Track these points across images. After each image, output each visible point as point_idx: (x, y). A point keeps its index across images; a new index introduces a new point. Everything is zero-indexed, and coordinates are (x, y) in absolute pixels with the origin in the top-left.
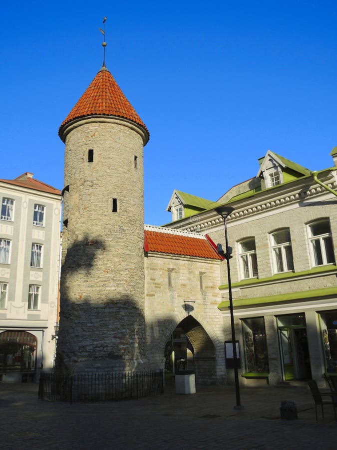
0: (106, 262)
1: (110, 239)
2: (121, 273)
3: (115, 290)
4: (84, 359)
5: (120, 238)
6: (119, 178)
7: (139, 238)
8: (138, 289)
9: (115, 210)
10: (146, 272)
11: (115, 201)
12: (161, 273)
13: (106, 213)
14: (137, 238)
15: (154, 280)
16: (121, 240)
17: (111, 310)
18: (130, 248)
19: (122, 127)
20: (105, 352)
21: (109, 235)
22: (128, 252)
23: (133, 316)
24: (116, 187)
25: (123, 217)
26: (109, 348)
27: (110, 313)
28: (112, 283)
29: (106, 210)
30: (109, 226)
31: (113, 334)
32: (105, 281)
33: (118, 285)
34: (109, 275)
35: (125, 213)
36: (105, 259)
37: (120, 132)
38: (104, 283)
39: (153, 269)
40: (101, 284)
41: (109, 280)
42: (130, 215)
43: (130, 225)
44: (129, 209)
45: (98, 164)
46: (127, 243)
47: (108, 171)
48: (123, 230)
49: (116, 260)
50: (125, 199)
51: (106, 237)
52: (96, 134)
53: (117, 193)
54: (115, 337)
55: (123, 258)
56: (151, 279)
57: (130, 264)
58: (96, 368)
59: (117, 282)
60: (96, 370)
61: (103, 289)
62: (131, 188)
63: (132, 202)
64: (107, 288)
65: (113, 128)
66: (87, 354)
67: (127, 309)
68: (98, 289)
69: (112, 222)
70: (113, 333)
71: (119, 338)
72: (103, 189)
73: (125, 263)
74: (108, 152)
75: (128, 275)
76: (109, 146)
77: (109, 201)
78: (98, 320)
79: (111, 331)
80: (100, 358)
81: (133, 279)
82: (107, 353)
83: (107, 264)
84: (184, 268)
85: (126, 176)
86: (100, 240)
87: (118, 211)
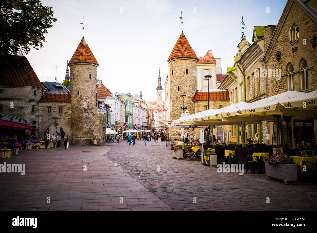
3: (179, 115)
6: (180, 79)
9: (179, 90)
10: (195, 108)
11: (179, 87)
12: (202, 108)
13: (176, 92)
14: (188, 98)
15: (199, 110)
16: (181, 100)
21: (177, 98)
24: (179, 82)
28: (179, 113)
30: (177, 96)
32: (177, 113)
35: (182, 91)
39: (198, 107)
40: (176, 114)
42: (185, 91)
44: (184, 89)
45: (174, 75)
47: (177, 77)
49: (180, 106)
50: (182, 86)
52: (173, 65)
53: (179, 84)
56: (198, 110)
62: (185, 81)
63: (185, 86)
64: (177, 115)
65: (178, 62)
69: (178, 94)
72: (176, 83)
74: (176, 71)
76: (177, 68)
77: (177, 88)
83: (177, 108)
84: (212, 105)
85: (183, 77)
86: (175, 100)
87: (180, 90)
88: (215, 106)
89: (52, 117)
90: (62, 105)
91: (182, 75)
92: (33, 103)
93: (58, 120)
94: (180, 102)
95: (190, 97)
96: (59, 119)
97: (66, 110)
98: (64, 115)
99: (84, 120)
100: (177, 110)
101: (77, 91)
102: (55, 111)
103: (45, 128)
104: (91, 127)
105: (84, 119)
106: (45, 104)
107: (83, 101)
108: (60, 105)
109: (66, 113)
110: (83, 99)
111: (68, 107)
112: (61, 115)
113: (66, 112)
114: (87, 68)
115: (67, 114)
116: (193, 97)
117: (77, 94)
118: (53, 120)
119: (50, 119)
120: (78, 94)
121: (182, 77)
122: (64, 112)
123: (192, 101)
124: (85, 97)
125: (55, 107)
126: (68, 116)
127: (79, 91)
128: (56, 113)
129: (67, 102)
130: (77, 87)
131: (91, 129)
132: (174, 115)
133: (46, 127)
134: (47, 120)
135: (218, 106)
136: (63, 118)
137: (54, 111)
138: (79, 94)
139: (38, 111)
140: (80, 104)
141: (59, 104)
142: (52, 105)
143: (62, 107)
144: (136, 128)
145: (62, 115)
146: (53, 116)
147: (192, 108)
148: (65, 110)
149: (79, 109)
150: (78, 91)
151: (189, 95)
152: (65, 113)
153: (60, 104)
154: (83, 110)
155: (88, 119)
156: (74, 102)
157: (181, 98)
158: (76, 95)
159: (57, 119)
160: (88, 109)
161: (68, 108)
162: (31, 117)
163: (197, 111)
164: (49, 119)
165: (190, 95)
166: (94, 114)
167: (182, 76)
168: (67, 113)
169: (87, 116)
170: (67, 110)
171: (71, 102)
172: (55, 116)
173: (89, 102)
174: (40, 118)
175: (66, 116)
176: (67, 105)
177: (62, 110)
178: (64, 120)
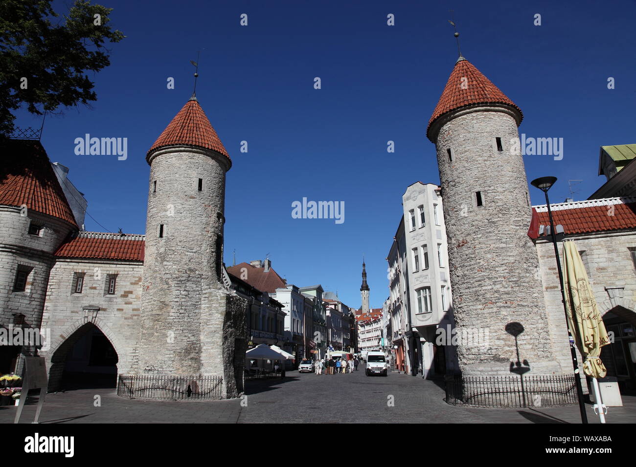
0: (478, 261)
1: (479, 236)
2: (497, 269)
3: (492, 289)
4: (471, 362)
5: (490, 232)
6: (479, 169)
7: (517, 226)
8: (524, 284)
9: (480, 203)
10: (541, 261)
11: (478, 194)
13: (471, 209)
14: (515, 227)
15: (555, 269)
16: (491, 234)
17: (491, 310)
18: (504, 240)
19: (474, 114)
20: (489, 354)
21: (477, 232)
22: (504, 245)
23: (520, 315)
24: (477, 179)
25: (490, 208)
26: (492, 351)
27: (489, 313)
28: (488, 282)
29: (471, 206)
30: (476, 223)
31: (496, 336)
32: (480, 281)
33: (495, 283)
34: (483, 274)
35: (493, 204)
36: (477, 258)
37: (473, 119)
38: (479, 283)
39: (551, 257)
40: (477, 284)
41: (484, 279)
42: (500, 203)
43: (500, 215)
44: (497, 197)
45: (456, 162)
46: (500, 235)
47: (466, 165)
48: (494, 223)
49: (489, 256)
50: (491, 189)
51: (474, 234)
52: (450, 132)
53: (480, 185)
54: (498, 339)
55: (497, 253)
56: (550, 269)
57: (508, 258)
58: (479, 371)
59: (493, 281)
60: (479, 373)
61: (479, 289)
62: (496, 173)
63: (500, 189)
64: (484, 288)
66: (473, 356)
67: (509, 307)
68: (474, 289)
69: (479, 217)
70: (496, 334)
71: (503, 339)
72: (465, 185)
73: (500, 258)
74: (463, 146)
75: (507, 271)
76: (463, 139)
77: (473, 197)
78: (479, 322)
79: (493, 332)
80: (485, 361)
81: (513, 274)
82: (491, 356)
83: (479, 263)
84: (600, 247)
85: (488, 163)
86: (468, 239)
87: (484, 203)
89: (83, 305)
90: (117, 269)
91: (485, 154)
92: (23, 260)
93: (101, 315)
94: (490, 242)
95: (521, 224)
96: (104, 310)
97: (129, 284)
98: (120, 300)
99: (173, 314)
100: (480, 270)
101: (159, 227)
102: (94, 286)
103: (60, 338)
104: (192, 338)
105: (173, 310)
106: (67, 267)
107: (173, 256)
108: (112, 268)
109: (126, 295)
110: (173, 248)
111: (134, 277)
112: (110, 300)
113: (128, 290)
114: (192, 160)
115: (130, 295)
117: (158, 235)
118: (87, 315)
119: (75, 310)
120: (161, 236)
121: (485, 161)
122: (119, 291)
123: (528, 239)
124: (180, 242)
125: (97, 276)
126: (130, 303)
127: (165, 226)
128: (96, 292)
129: (132, 261)
130: (159, 215)
131: (195, 344)
132: (469, 288)
133: (62, 336)
134: (68, 313)
136: (116, 310)
137: (92, 288)
138: (164, 235)
139: (42, 286)
140: (165, 263)
141: (108, 265)
142: (88, 268)
143: (117, 275)
145: (115, 300)
146: (86, 302)
147: (532, 261)
148: (122, 285)
149: (161, 279)
150: (162, 226)
151: (516, 219)
152: (125, 292)
153: (112, 266)
154: (170, 283)
155: (185, 310)
156: (150, 258)
157: (491, 230)
158: (156, 237)
159: (97, 310)
160: (188, 281)
161: (133, 280)
163: (548, 271)
164: (72, 312)
165: (519, 219)
166: (207, 296)
167: (486, 158)
168: (131, 292)
169: (183, 300)
170: (132, 284)
171: (143, 262)
172: (92, 303)
173: (192, 259)
174: (47, 307)
175: (126, 304)
176: (132, 269)
177: (116, 284)
178: (119, 314)
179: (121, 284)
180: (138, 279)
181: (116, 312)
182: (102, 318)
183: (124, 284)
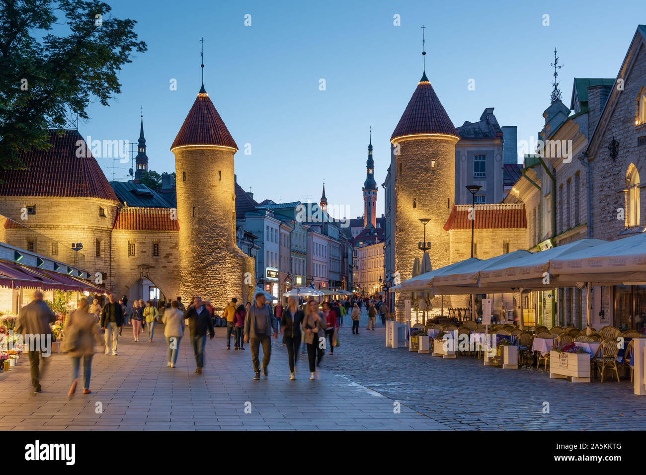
1: (412, 228)
10: (451, 245)
11: (415, 200)
12: (465, 245)
13: (409, 210)
15: (458, 251)
25: (421, 210)
32: (409, 257)
35: (423, 208)
39: (457, 243)
51: (409, 226)
52: (403, 150)
53: (416, 194)
65: (413, 143)
84: (488, 239)
87: (418, 206)
88: (493, 242)
90: (159, 237)
91: (422, 172)
92: (98, 235)
93: (151, 271)
94: (417, 233)
95: (439, 221)
96: (153, 267)
97: (168, 248)
98: (163, 260)
100: (411, 250)
101: (192, 209)
102: (144, 250)
103: (126, 288)
106: (124, 237)
107: (204, 231)
108: (156, 237)
109: (167, 256)
111: (172, 243)
112: (157, 260)
113: (168, 253)
114: (213, 156)
115: (170, 256)
116: (446, 221)
118: (141, 271)
119: (133, 268)
120: (194, 216)
121: (421, 177)
122: (162, 254)
123: (443, 230)
124: (209, 220)
125: (145, 243)
126: (171, 262)
127: (196, 209)
128: (147, 254)
129: (169, 232)
130: (191, 199)
133: (126, 286)
134: (128, 270)
135: (502, 242)
136: (161, 267)
137: (142, 252)
138: (197, 215)
139: (109, 252)
140: (200, 235)
141: (152, 234)
142: (138, 237)
143: (160, 241)
144: (314, 285)
145: (160, 260)
146: (140, 263)
147: (443, 246)
150: (194, 208)
151: (437, 219)
152: (167, 254)
153: (155, 235)
157: (419, 225)
158: (190, 216)
159: (148, 268)
161: (172, 245)
162: (94, 263)
163: (454, 252)
164: (131, 269)
165: (439, 218)
166: (230, 258)
170: (171, 248)
171: (178, 232)
174: (113, 266)
175: (168, 263)
176: (169, 238)
177: (159, 248)
178: (163, 270)
179: (163, 248)
180: (174, 245)
181: (162, 269)
182: (153, 273)
183: (166, 248)
